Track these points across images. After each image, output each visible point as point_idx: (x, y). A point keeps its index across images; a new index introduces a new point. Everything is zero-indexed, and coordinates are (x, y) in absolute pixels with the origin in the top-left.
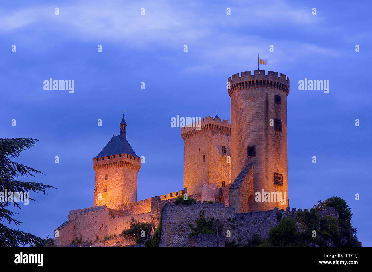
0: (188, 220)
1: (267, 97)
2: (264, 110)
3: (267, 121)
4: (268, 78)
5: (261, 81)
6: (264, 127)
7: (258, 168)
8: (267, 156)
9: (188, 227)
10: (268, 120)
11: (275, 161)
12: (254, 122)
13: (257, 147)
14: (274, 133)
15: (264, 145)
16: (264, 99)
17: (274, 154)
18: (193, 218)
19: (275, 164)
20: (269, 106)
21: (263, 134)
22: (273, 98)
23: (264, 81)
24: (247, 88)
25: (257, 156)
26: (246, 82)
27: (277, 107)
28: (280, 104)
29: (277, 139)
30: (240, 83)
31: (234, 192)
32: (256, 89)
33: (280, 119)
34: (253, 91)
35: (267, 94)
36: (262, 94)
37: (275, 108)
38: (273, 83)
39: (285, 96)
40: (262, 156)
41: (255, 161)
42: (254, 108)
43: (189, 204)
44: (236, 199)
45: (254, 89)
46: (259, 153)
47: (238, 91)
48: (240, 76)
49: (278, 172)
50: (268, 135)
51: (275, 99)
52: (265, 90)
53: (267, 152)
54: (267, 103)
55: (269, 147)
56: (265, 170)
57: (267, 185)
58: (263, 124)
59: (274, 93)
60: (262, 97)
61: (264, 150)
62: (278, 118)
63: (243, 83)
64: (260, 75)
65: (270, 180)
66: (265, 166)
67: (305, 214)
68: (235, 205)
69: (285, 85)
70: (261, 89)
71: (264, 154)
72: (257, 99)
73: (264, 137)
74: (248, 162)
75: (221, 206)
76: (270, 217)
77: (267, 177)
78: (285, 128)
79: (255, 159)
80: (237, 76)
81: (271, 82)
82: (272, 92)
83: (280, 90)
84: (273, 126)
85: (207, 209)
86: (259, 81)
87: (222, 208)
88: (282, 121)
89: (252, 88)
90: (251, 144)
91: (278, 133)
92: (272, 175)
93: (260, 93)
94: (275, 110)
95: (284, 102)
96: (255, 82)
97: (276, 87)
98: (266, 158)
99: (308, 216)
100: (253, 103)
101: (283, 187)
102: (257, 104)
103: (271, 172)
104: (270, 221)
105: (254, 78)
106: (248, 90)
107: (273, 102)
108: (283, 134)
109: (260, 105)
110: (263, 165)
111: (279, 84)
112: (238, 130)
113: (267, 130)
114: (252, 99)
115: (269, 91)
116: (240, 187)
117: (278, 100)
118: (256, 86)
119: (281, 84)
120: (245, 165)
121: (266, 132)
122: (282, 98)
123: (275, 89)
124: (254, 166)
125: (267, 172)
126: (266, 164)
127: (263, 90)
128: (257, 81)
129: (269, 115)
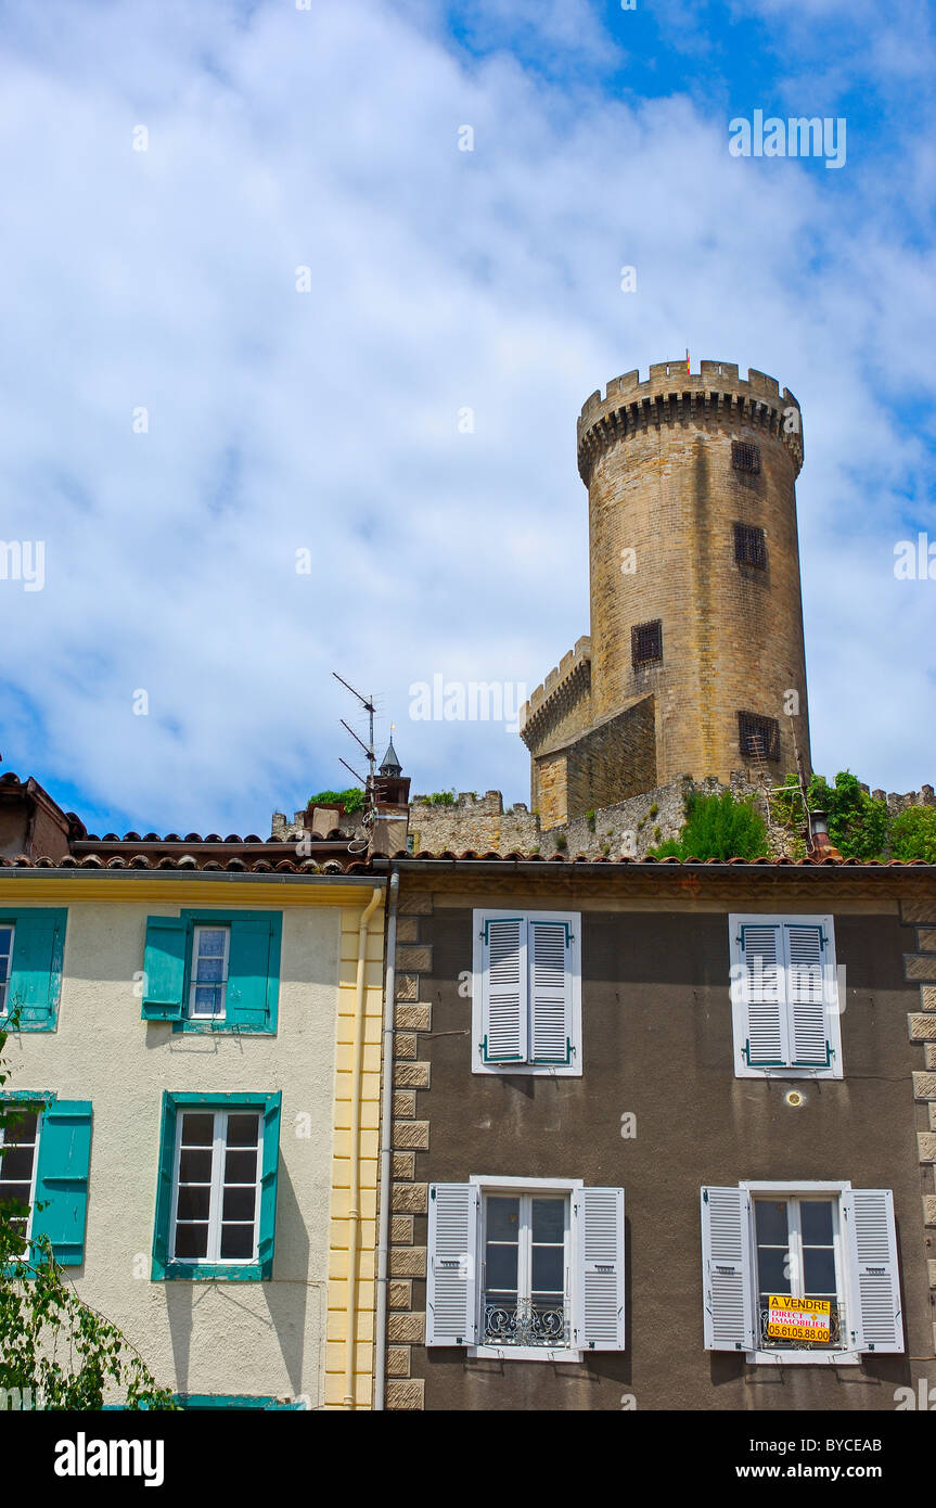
1: (700, 450)
2: (690, 496)
3: (704, 532)
4: (700, 384)
5: (676, 395)
6: (690, 552)
7: (672, 698)
8: (705, 650)
10: (707, 529)
11: (738, 669)
12: (656, 538)
13: (666, 627)
14: (733, 569)
15: (694, 616)
16: (689, 459)
17: (736, 646)
19: (739, 678)
20: (712, 480)
21: (690, 575)
22: (728, 452)
23: (687, 396)
24: (629, 430)
25: (666, 657)
26: (622, 410)
27: (742, 482)
28: (758, 472)
29: (745, 590)
30: (603, 421)
31: (551, 770)
32: (658, 429)
33: (756, 524)
34: (649, 439)
35: (699, 439)
36: (681, 442)
37: (733, 486)
38: (721, 397)
39: (779, 454)
40: (688, 653)
41: (661, 674)
42: (654, 493)
43: (356, 809)
44: (559, 793)
45: (651, 429)
46: (677, 643)
47: (603, 452)
48: (603, 397)
49: (756, 710)
50: (708, 578)
51: (732, 455)
52: (693, 427)
53: (706, 637)
54: (701, 470)
55: (715, 621)
56: (699, 702)
57: (708, 755)
58: (686, 540)
59: (728, 435)
60: (681, 451)
61: (694, 633)
62: (750, 521)
63: (612, 415)
64: (669, 376)
65: (720, 737)
66: (699, 690)
67: (813, 796)
68: (555, 816)
69: (774, 412)
70: (677, 425)
71: (692, 642)
72: (663, 462)
73: (693, 588)
74: (638, 686)
75: (482, 811)
76: (659, 816)
77: (707, 727)
78: (785, 561)
79: (661, 665)
80: (595, 402)
81: (714, 396)
82: (720, 432)
83: (755, 426)
84: (729, 547)
85: (425, 823)
86: (666, 398)
87: (486, 815)
88: (765, 531)
89: (645, 428)
90: (645, 618)
91: (751, 571)
92: (729, 720)
93: (674, 440)
94: (736, 492)
95: (774, 472)
96: (653, 401)
97: (732, 412)
98: (702, 660)
99: (826, 804)
100: (649, 478)
101: (781, 764)
102: (664, 477)
103: (726, 710)
104: (658, 831)
105: (648, 390)
106: (633, 437)
107: (727, 466)
108: (773, 580)
109: (675, 479)
110: (693, 687)
111: (747, 402)
112: (603, 582)
113: (703, 560)
114: (645, 465)
115: (709, 431)
116: (575, 749)
117: (744, 459)
118: (658, 417)
119: (753, 403)
120: (627, 697)
121: (699, 570)
122: (763, 455)
123: (732, 423)
124: (658, 693)
125: (708, 709)
126: (703, 680)
127: (686, 427)
128: (659, 399)
129: (712, 508)
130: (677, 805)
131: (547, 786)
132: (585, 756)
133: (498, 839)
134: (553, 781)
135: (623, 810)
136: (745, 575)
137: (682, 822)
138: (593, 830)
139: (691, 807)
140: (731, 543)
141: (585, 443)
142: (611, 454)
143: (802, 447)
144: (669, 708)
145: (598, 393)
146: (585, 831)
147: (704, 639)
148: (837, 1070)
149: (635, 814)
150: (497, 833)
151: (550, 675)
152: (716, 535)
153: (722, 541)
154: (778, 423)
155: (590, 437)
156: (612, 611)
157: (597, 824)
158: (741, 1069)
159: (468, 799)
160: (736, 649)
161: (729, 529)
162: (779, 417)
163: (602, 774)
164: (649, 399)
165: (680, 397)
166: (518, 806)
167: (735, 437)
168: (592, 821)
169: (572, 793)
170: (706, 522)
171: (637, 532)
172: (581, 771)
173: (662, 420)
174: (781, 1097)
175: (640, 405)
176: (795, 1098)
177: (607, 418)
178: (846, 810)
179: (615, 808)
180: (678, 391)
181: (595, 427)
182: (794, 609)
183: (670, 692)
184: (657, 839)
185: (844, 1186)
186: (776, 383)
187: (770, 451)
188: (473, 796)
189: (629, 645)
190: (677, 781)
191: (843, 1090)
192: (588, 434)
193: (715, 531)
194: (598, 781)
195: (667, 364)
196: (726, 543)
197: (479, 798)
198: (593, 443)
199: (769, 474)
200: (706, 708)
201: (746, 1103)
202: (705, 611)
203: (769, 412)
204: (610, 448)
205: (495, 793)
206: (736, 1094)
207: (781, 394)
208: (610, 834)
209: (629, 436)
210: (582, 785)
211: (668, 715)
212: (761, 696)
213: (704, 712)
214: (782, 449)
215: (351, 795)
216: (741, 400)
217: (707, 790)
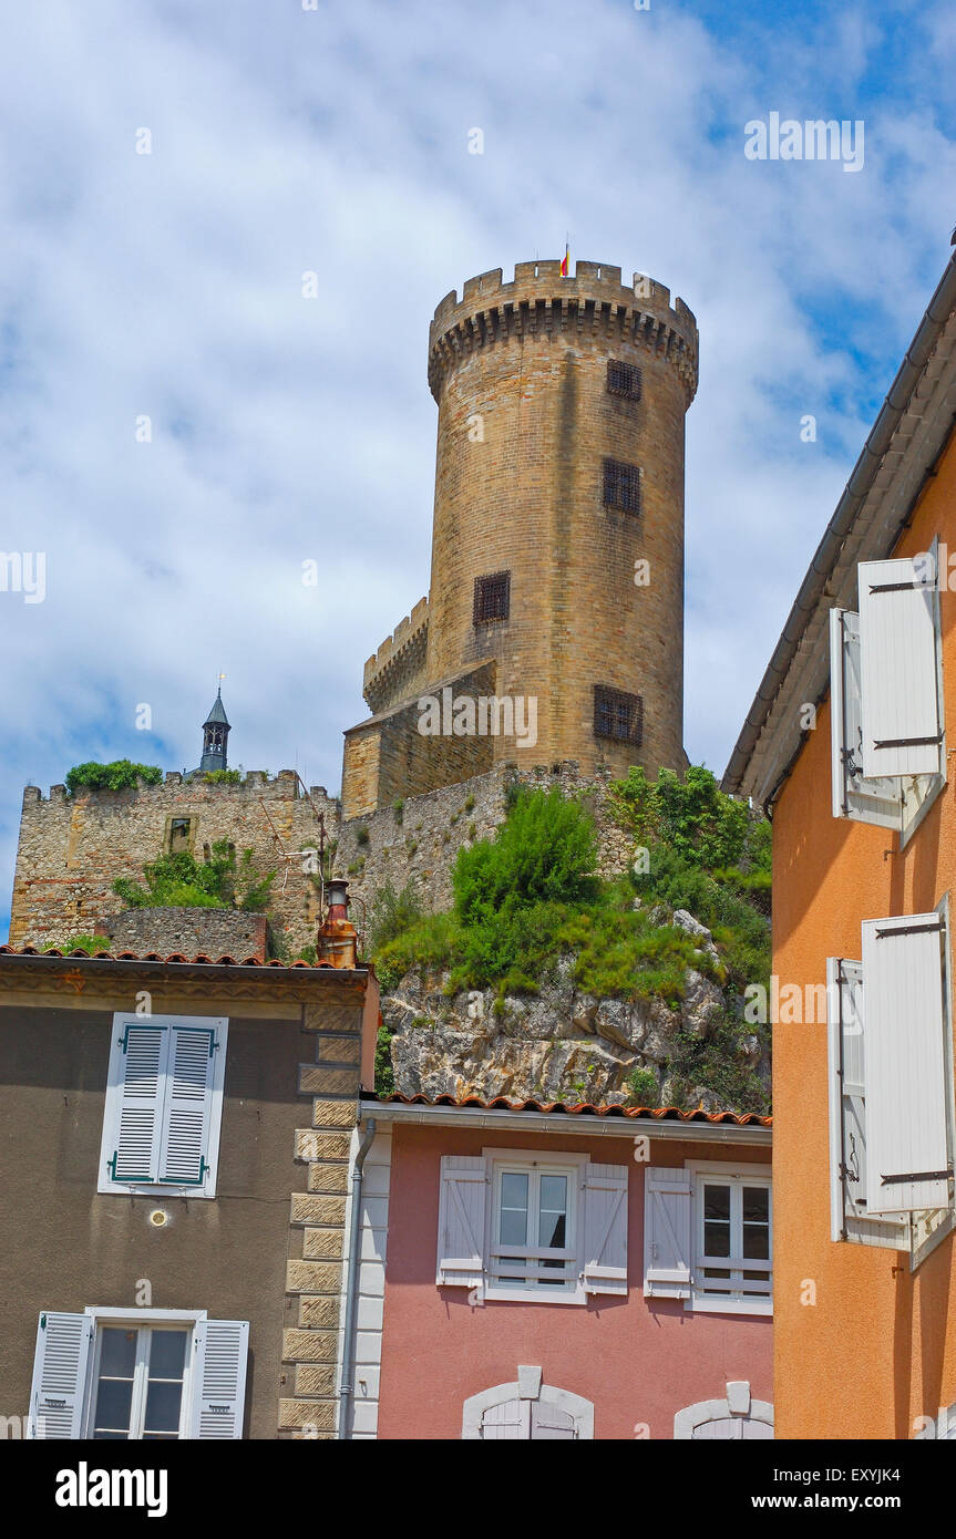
0: (114, 863)
1: (569, 368)
2: (553, 423)
3: (567, 468)
4: (574, 289)
5: (543, 302)
6: (549, 491)
7: (516, 665)
8: (560, 610)
9: (110, 894)
10: (571, 464)
11: (597, 634)
12: (511, 472)
13: (515, 580)
14: (599, 514)
15: (550, 567)
16: (555, 379)
17: (596, 606)
18: (137, 853)
19: (598, 646)
20: (581, 406)
21: (548, 519)
22: (603, 372)
23: (557, 303)
24: (487, 341)
25: (514, 615)
26: (480, 316)
27: (618, 409)
28: (637, 398)
29: (612, 541)
30: (457, 328)
31: (362, 748)
32: (521, 341)
33: (632, 460)
34: (509, 352)
35: (570, 356)
36: (547, 359)
37: (606, 414)
38: (598, 306)
39: (665, 377)
40: (539, 611)
41: (506, 636)
42: (511, 419)
43: (123, 786)
44: (370, 774)
45: (513, 342)
46: (526, 601)
47: (455, 366)
48: (460, 299)
49: (616, 684)
50: (569, 524)
51: (608, 376)
52: (562, 342)
53: (561, 595)
54: (569, 393)
55: (573, 575)
56: (548, 672)
57: (555, 735)
58: (547, 478)
59: (604, 352)
60: (546, 369)
61: (547, 588)
62: (624, 457)
63: (468, 322)
64: (537, 279)
65: (571, 715)
66: (549, 656)
67: (659, 794)
68: (363, 803)
69: (662, 326)
70: (544, 337)
71: (546, 603)
72: (525, 381)
73: (550, 535)
74: (478, 648)
75: (273, 794)
76: (475, 811)
77: (556, 702)
78: (662, 506)
79: (507, 626)
80: (449, 305)
81: (590, 304)
82: (594, 349)
83: (637, 342)
84: (597, 487)
85: (205, 806)
86: (532, 304)
87: (277, 799)
88: (642, 470)
89: (506, 339)
90: (491, 569)
91: (621, 517)
92: (583, 694)
93: (539, 355)
94: (610, 421)
95: (657, 399)
96: (516, 308)
97: (612, 326)
98: (556, 621)
99: (674, 803)
100: (507, 400)
101: (643, 749)
102: (524, 400)
103: (580, 682)
104: (474, 827)
105: (511, 294)
106: (492, 349)
107: (600, 390)
108: (648, 528)
109: (537, 404)
110: (543, 653)
111: (629, 313)
112: (447, 522)
113: (564, 502)
114: (503, 384)
115: (581, 346)
116: (391, 724)
117: (622, 381)
118: (523, 327)
119: (637, 315)
120: (465, 662)
121: (558, 513)
122: (646, 377)
123: (609, 338)
124: (501, 659)
125: (559, 680)
126: (554, 646)
127: (553, 340)
128: (524, 305)
129: (579, 439)
130: (497, 798)
131: (356, 766)
132: (405, 732)
133: (290, 828)
134: (363, 760)
135: (436, 800)
136: (613, 522)
137: (502, 819)
138: (400, 823)
139: (512, 801)
140: (599, 483)
141: (436, 354)
142: (465, 369)
143: (696, 368)
144: (513, 678)
145: (453, 294)
146: (391, 824)
147: (559, 596)
148: (209, 1188)
149: (449, 807)
150: (290, 820)
151: (400, 626)
152: (581, 473)
153: (588, 480)
154: (666, 340)
155: (442, 347)
156: (454, 558)
157: (405, 815)
158: (105, 1184)
159: (257, 779)
160: (598, 610)
161: (597, 465)
162: (667, 333)
163: (425, 754)
164: (512, 305)
165: (549, 304)
166: (316, 789)
167: (611, 355)
168: (400, 811)
169: (385, 777)
170: (572, 456)
171: (490, 464)
172: (398, 750)
173: (526, 331)
174: (145, 1215)
175: (501, 311)
176: (159, 1218)
177: (462, 324)
178: (698, 811)
179: (426, 798)
180: (547, 297)
181: (447, 335)
182: (671, 564)
183: (515, 658)
184: (472, 837)
185: (200, 1316)
186: (666, 292)
187: (654, 373)
188: (264, 775)
189: (471, 600)
190: (499, 771)
191: (214, 1209)
192: (440, 342)
193: (581, 467)
194: (418, 762)
195: (536, 264)
196: (593, 482)
197: (270, 778)
198: (445, 354)
199: (651, 401)
200: (557, 679)
201: (105, 1221)
202: (563, 564)
203: (656, 326)
204: (464, 362)
205: (289, 773)
206: (96, 1211)
207: (673, 305)
208: (419, 829)
209: (487, 348)
210: (399, 768)
211: (510, 686)
212: (624, 668)
213: (553, 683)
214: (670, 372)
215: (118, 768)
216: (622, 311)
217: (533, 781)
